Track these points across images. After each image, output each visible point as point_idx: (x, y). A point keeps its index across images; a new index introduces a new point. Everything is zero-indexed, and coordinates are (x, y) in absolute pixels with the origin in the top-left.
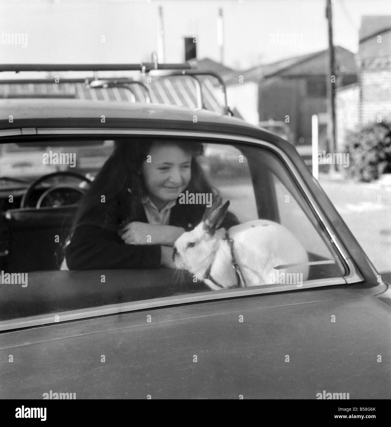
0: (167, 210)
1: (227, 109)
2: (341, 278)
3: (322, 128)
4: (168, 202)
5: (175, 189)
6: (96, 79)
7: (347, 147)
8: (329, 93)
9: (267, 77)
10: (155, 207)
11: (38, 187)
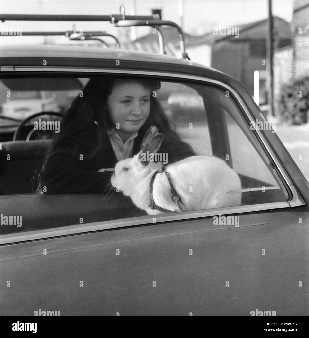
0: (131, 141)
1: (185, 55)
2: (286, 202)
3: (262, 82)
4: (131, 133)
5: (137, 122)
6: (74, 32)
7: (283, 97)
8: (268, 53)
9: (218, 41)
10: (120, 138)
11: (27, 124)
